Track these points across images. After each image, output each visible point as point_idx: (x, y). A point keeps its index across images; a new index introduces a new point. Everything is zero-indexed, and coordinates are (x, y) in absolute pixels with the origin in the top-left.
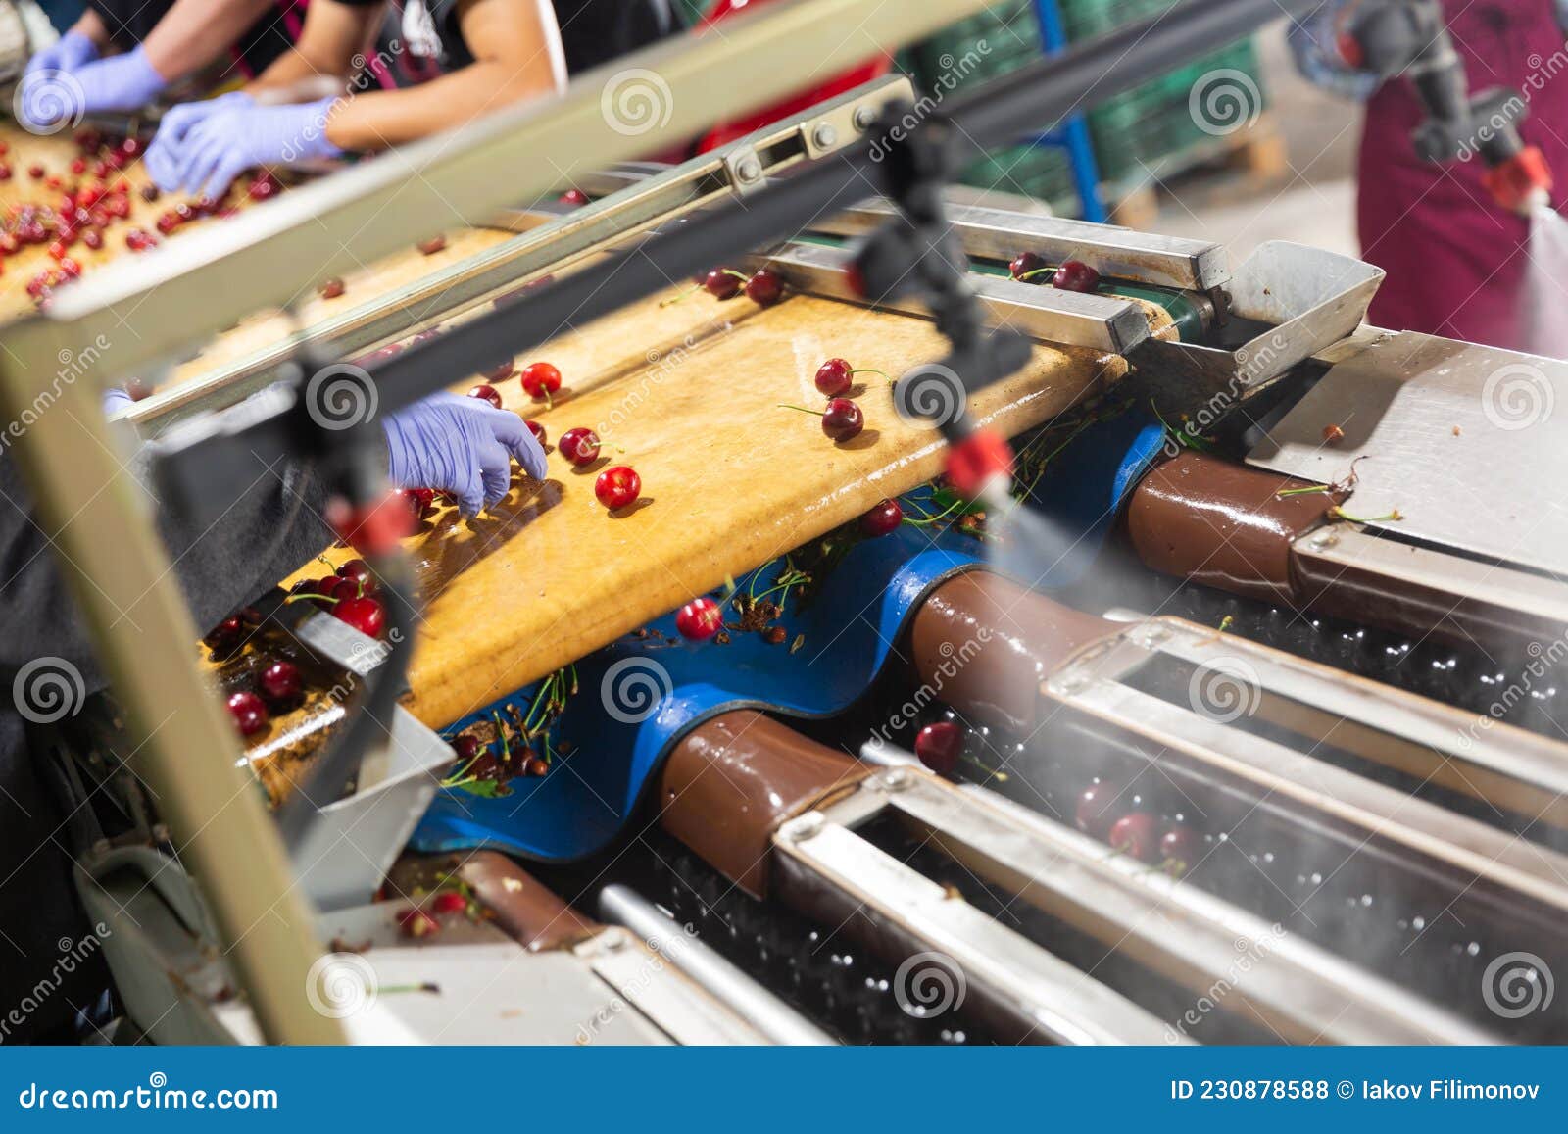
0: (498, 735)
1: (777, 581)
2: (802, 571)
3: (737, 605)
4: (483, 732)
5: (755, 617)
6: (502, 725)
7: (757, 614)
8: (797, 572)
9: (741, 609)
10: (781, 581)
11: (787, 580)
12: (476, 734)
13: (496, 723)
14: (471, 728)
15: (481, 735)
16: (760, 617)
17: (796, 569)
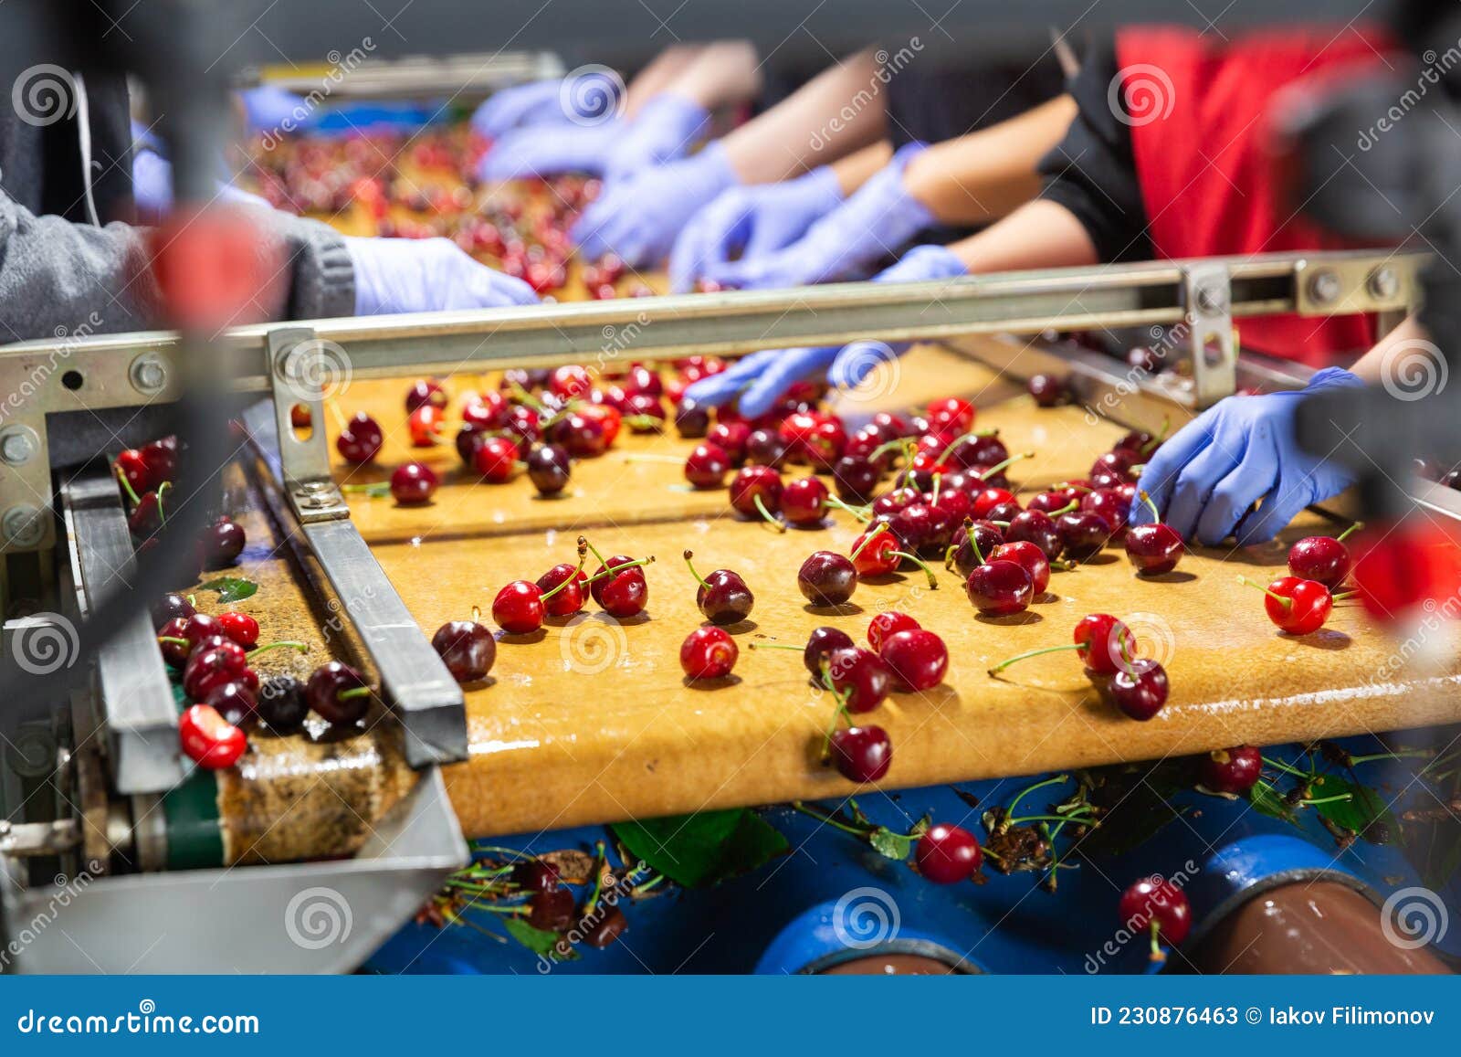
0: (593, 877)
1: (1056, 808)
2: (1094, 804)
3: (988, 820)
4: (572, 866)
5: (1008, 844)
6: (603, 863)
7: (1010, 841)
8: (1088, 804)
9: (992, 826)
10: (1061, 809)
11: (1071, 810)
12: (561, 865)
13: (597, 858)
14: (559, 854)
15: (568, 867)
16: (1013, 847)
17: (1087, 800)
